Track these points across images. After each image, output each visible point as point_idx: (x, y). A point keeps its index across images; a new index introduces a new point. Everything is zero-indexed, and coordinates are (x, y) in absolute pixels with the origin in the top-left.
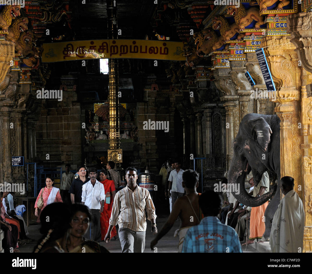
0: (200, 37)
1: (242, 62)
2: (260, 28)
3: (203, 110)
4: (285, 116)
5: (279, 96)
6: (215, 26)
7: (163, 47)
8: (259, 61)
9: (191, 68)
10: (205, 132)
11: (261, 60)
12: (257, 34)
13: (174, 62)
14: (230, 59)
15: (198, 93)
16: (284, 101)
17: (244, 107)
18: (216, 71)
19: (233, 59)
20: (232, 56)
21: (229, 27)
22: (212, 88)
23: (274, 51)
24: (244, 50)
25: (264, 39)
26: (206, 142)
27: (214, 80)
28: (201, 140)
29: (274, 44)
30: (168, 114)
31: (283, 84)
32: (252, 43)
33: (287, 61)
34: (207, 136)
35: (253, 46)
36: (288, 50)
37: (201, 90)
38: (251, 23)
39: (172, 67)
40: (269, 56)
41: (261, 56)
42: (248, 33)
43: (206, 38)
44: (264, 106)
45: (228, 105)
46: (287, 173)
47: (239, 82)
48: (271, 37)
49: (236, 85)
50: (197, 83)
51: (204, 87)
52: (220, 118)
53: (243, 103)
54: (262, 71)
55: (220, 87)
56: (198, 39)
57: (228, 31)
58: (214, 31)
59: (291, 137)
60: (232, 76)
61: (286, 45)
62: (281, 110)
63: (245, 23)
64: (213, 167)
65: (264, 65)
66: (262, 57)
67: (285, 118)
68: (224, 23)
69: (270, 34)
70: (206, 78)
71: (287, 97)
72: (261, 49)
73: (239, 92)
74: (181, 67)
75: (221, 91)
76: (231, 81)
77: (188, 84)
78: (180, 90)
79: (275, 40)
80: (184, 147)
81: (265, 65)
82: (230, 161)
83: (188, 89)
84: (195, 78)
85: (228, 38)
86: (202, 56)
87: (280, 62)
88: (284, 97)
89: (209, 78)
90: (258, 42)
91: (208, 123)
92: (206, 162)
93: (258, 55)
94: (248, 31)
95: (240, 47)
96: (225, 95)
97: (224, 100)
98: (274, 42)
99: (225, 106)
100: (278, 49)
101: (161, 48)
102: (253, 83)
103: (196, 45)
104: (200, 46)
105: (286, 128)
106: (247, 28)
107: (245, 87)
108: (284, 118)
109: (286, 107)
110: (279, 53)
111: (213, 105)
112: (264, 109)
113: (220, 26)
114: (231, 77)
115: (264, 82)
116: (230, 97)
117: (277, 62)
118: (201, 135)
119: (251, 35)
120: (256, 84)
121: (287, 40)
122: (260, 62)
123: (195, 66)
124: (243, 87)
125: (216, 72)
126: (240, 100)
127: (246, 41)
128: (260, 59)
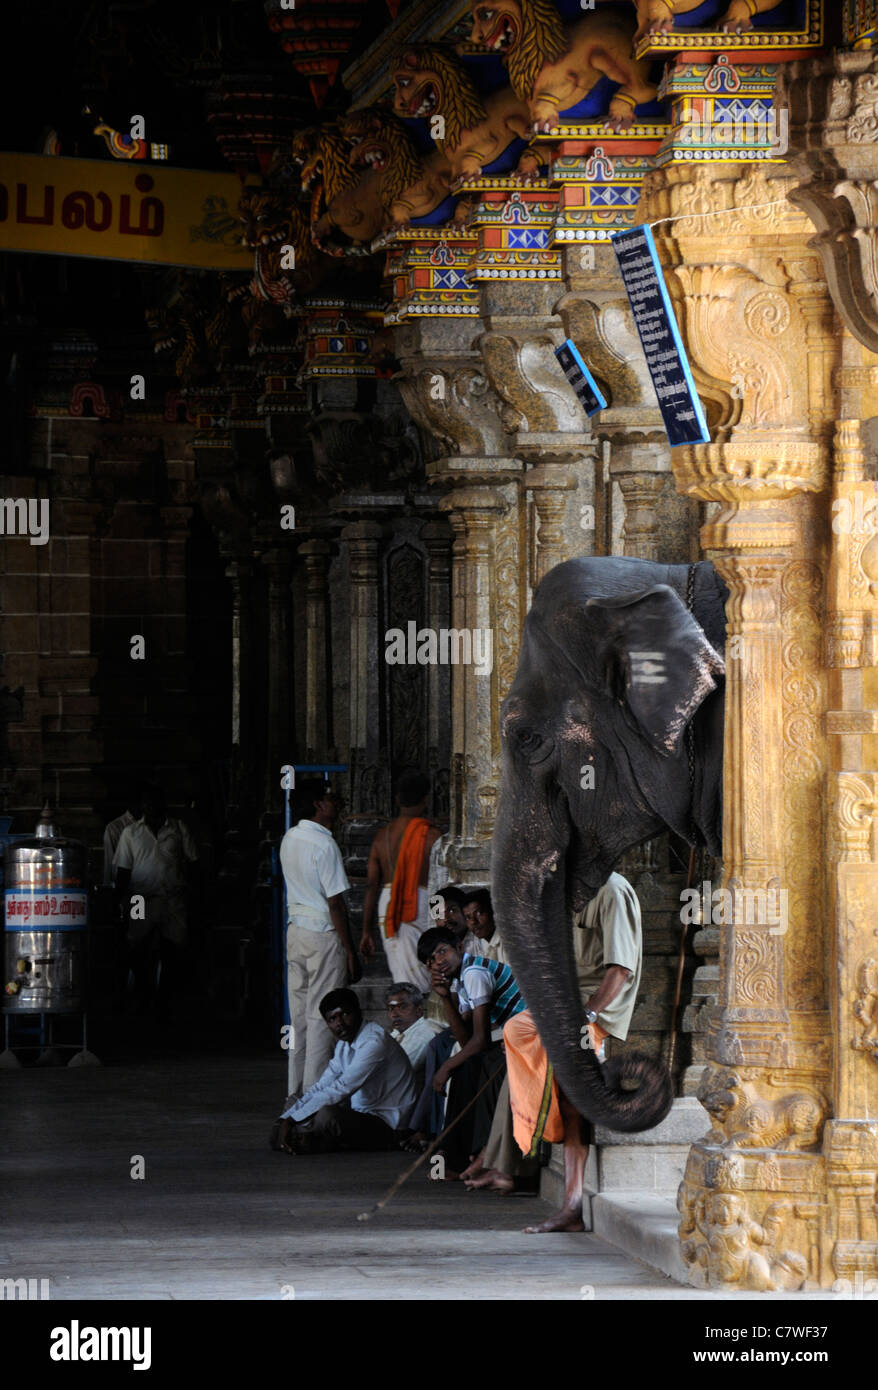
0: (329, 151)
1: (541, 288)
2: (633, 121)
3: (334, 523)
4: (754, 569)
5: (725, 471)
6: (407, 98)
7: (137, 197)
8: (631, 288)
9: (282, 307)
10: (346, 638)
11: (638, 285)
12: (620, 152)
13: (189, 273)
14: (480, 272)
15: (314, 441)
16: (747, 494)
17: (544, 517)
18: (405, 331)
19: (496, 273)
20: (491, 260)
21: (476, 107)
22: (385, 412)
23: (705, 241)
24: (551, 231)
25: (658, 178)
26: (346, 687)
27: (394, 376)
28: (324, 676)
29: (705, 207)
30: (158, 541)
31: (745, 408)
32: (592, 196)
33: (767, 293)
34: (354, 656)
35: (598, 212)
36: (776, 240)
37: (328, 422)
38: (591, 93)
39: (177, 296)
40: (677, 266)
41: (638, 263)
42: (576, 144)
43: (358, 160)
44: (645, 518)
45: (465, 504)
46: (755, 853)
47: (523, 390)
48: (693, 168)
49: (506, 404)
50: (309, 388)
51: (344, 409)
52: (420, 565)
53: (542, 497)
54: (644, 344)
55: (426, 407)
56: (320, 164)
57: (470, 130)
58: (402, 122)
59: (778, 675)
60: (490, 360)
61: (762, 214)
62: (733, 540)
63: (559, 92)
64: (382, 813)
65: (655, 314)
66: (646, 272)
67: (753, 580)
68: (455, 86)
69: (687, 156)
70: (357, 363)
71: (764, 476)
72: (640, 233)
73: (523, 440)
74: (229, 300)
75: (428, 433)
76: (480, 381)
77: (263, 390)
78: (217, 419)
79: (713, 183)
80: (236, 709)
81: (661, 311)
82: (470, 784)
83: (263, 417)
84: (298, 360)
85: (472, 166)
86: (339, 251)
87: (732, 300)
88: (748, 473)
89: (370, 364)
90: (623, 190)
91: (363, 594)
92: (347, 786)
93: (622, 258)
94: (574, 131)
95: (531, 211)
96: (450, 456)
97: (444, 478)
98: (704, 194)
99: (450, 507)
100: (723, 230)
101: (125, 200)
102: (593, 401)
103: (309, 195)
104: (327, 198)
105: (756, 630)
106: (569, 116)
107: (554, 416)
108: (745, 582)
109: (760, 525)
110: (729, 251)
111: (391, 500)
112: (648, 531)
113: (430, 100)
114: (480, 363)
115: (649, 395)
116: (475, 465)
117: (716, 298)
118: (323, 652)
119: (588, 154)
120: (609, 407)
121: (770, 187)
122: (633, 298)
123: (298, 299)
124: (543, 418)
125: (408, 337)
126: (528, 483)
127: (561, 183)
128: (633, 281)
